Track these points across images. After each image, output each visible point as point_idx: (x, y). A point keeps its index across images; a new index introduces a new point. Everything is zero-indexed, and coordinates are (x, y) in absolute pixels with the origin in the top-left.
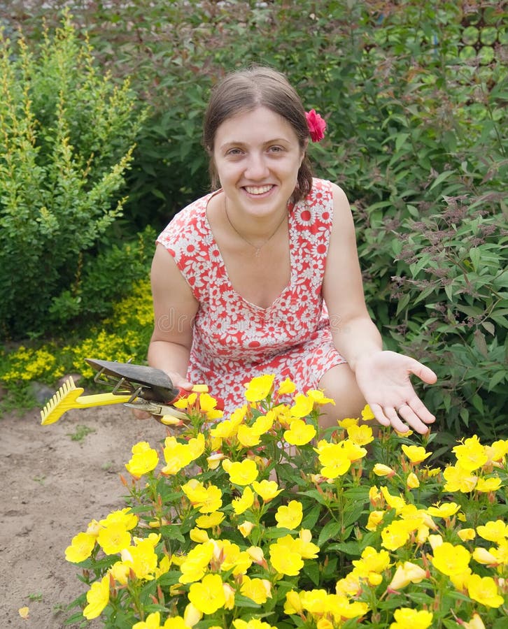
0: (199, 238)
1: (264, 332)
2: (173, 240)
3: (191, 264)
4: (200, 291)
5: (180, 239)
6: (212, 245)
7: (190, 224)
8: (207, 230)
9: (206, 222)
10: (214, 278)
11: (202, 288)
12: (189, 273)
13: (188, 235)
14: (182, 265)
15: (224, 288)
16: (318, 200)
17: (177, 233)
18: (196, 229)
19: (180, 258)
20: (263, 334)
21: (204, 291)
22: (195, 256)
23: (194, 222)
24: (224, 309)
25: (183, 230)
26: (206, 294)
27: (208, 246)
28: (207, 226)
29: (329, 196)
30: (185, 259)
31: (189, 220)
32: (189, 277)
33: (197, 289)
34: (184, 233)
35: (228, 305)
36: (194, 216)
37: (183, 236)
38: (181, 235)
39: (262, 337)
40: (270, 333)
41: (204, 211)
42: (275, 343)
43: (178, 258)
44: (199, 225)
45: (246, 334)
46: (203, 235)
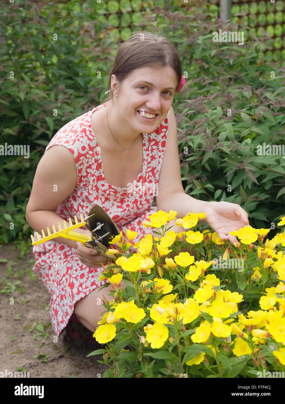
0: (89, 142)
1: (123, 208)
2: (71, 142)
3: (83, 159)
4: (83, 179)
5: (77, 142)
6: (95, 147)
8: (93, 136)
9: (92, 131)
11: (84, 177)
12: (80, 165)
13: (81, 139)
14: (77, 160)
15: (99, 178)
17: (74, 138)
18: (86, 135)
20: (122, 210)
21: (86, 179)
22: (86, 154)
23: (84, 131)
25: (78, 136)
27: (93, 148)
28: (93, 134)
30: (80, 155)
32: (79, 168)
33: (82, 176)
34: (78, 137)
35: (100, 191)
37: (79, 140)
38: (76, 139)
39: (121, 212)
40: (127, 209)
43: (76, 154)
44: (88, 133)
46: (90, 140)
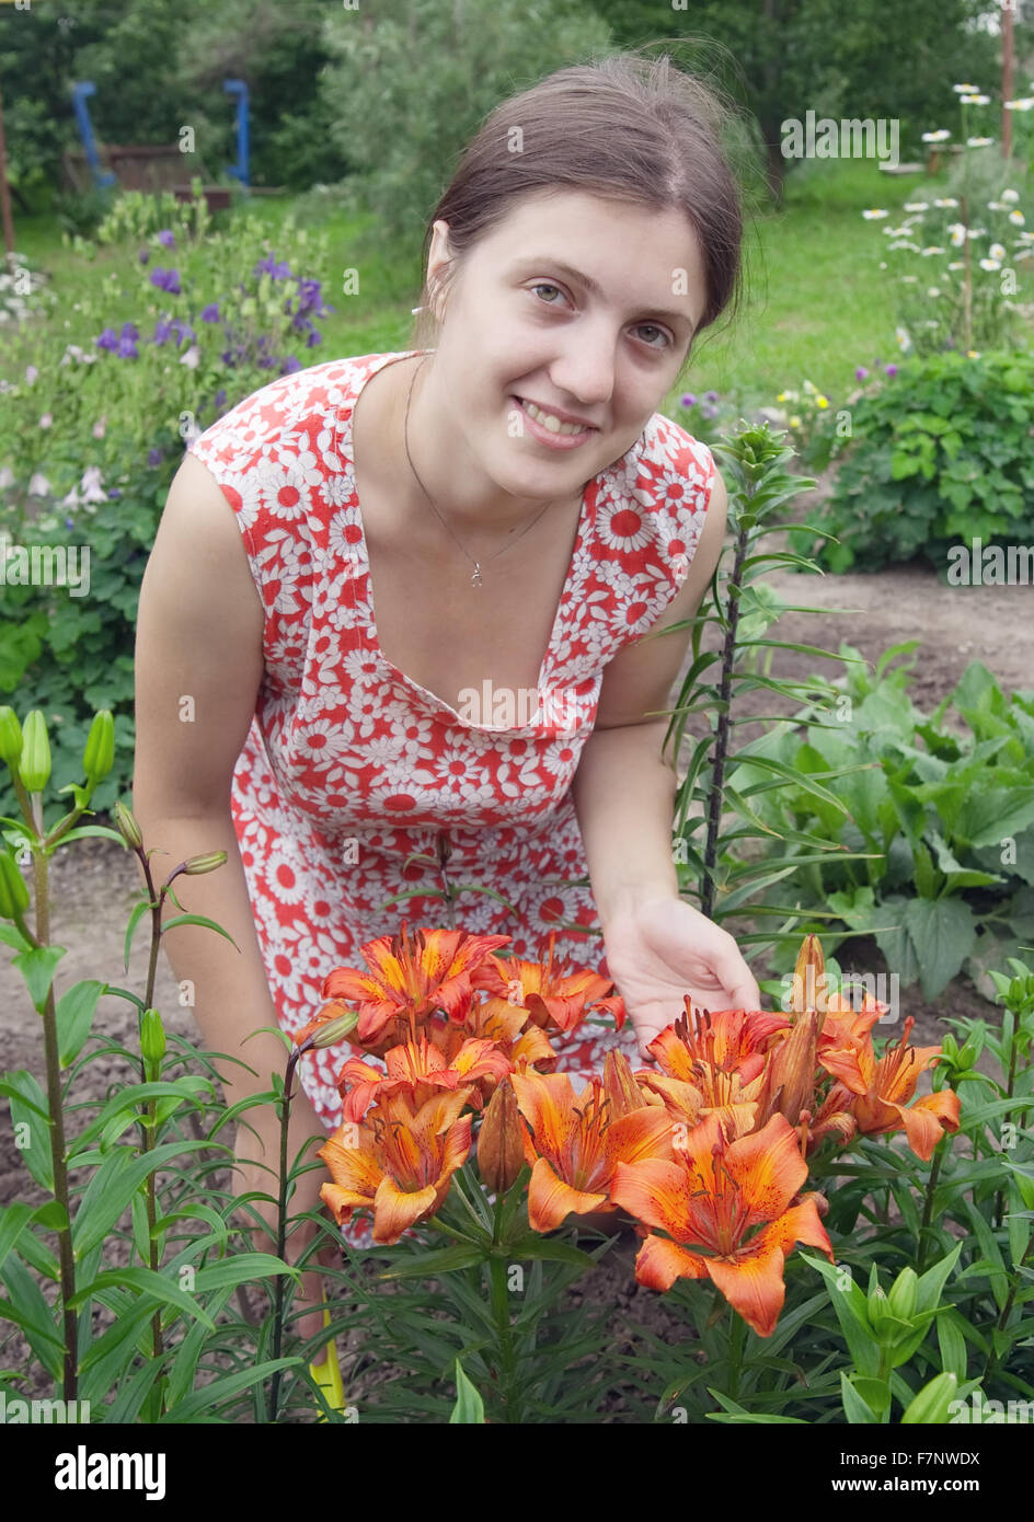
0: (317, 478)
1: (435, 772)
2: (241, 461)
3: (281, 543)
4: (282, 625)
5: (264, 462)
6: (345, 506)
7: (299, 428)
8: (344, 461)
9: (348, 438)
10: (330, 605)
11: (290, 619)
12: (268, 566)
13: (286, 457)
14: (254, 540)
15: (352, 640)
16: (669, 502)
17: (256, 443)
18: (313, 448)
19: (255, 518)
20: (431, 780)
21: (294, 629)
22: (296, 522)
23: (312, 427)
24: (342, 700)
25: (277, 438)
26: (297, 637)
27: (335, 509)
28: (346, 449)
29: (700, 503)
30: (266, 521)
31: (299, 414)
32: (266, 579)
33: (277, 616)
34: (277, 446)
35: (356, 690)
36: (318, 409)
37: (274, 457)
38: (267, 450)
39: (427, 787)
40: (452, 780)
41: (350, 404)
42: (457, 806)
43: (249, 516)
44: (324, 440)
45: (385, 774)
46: (328, 473)
